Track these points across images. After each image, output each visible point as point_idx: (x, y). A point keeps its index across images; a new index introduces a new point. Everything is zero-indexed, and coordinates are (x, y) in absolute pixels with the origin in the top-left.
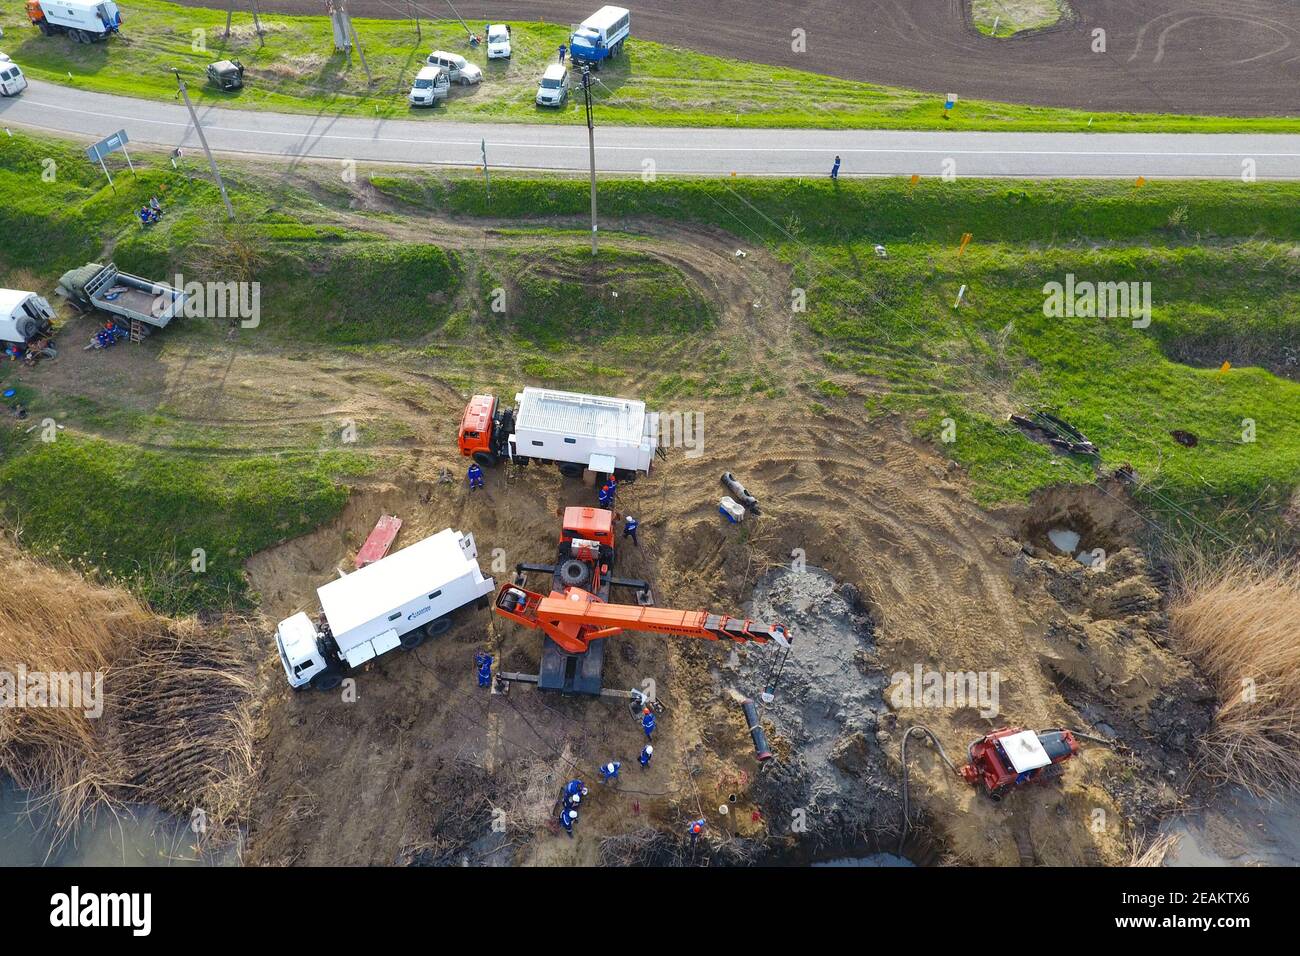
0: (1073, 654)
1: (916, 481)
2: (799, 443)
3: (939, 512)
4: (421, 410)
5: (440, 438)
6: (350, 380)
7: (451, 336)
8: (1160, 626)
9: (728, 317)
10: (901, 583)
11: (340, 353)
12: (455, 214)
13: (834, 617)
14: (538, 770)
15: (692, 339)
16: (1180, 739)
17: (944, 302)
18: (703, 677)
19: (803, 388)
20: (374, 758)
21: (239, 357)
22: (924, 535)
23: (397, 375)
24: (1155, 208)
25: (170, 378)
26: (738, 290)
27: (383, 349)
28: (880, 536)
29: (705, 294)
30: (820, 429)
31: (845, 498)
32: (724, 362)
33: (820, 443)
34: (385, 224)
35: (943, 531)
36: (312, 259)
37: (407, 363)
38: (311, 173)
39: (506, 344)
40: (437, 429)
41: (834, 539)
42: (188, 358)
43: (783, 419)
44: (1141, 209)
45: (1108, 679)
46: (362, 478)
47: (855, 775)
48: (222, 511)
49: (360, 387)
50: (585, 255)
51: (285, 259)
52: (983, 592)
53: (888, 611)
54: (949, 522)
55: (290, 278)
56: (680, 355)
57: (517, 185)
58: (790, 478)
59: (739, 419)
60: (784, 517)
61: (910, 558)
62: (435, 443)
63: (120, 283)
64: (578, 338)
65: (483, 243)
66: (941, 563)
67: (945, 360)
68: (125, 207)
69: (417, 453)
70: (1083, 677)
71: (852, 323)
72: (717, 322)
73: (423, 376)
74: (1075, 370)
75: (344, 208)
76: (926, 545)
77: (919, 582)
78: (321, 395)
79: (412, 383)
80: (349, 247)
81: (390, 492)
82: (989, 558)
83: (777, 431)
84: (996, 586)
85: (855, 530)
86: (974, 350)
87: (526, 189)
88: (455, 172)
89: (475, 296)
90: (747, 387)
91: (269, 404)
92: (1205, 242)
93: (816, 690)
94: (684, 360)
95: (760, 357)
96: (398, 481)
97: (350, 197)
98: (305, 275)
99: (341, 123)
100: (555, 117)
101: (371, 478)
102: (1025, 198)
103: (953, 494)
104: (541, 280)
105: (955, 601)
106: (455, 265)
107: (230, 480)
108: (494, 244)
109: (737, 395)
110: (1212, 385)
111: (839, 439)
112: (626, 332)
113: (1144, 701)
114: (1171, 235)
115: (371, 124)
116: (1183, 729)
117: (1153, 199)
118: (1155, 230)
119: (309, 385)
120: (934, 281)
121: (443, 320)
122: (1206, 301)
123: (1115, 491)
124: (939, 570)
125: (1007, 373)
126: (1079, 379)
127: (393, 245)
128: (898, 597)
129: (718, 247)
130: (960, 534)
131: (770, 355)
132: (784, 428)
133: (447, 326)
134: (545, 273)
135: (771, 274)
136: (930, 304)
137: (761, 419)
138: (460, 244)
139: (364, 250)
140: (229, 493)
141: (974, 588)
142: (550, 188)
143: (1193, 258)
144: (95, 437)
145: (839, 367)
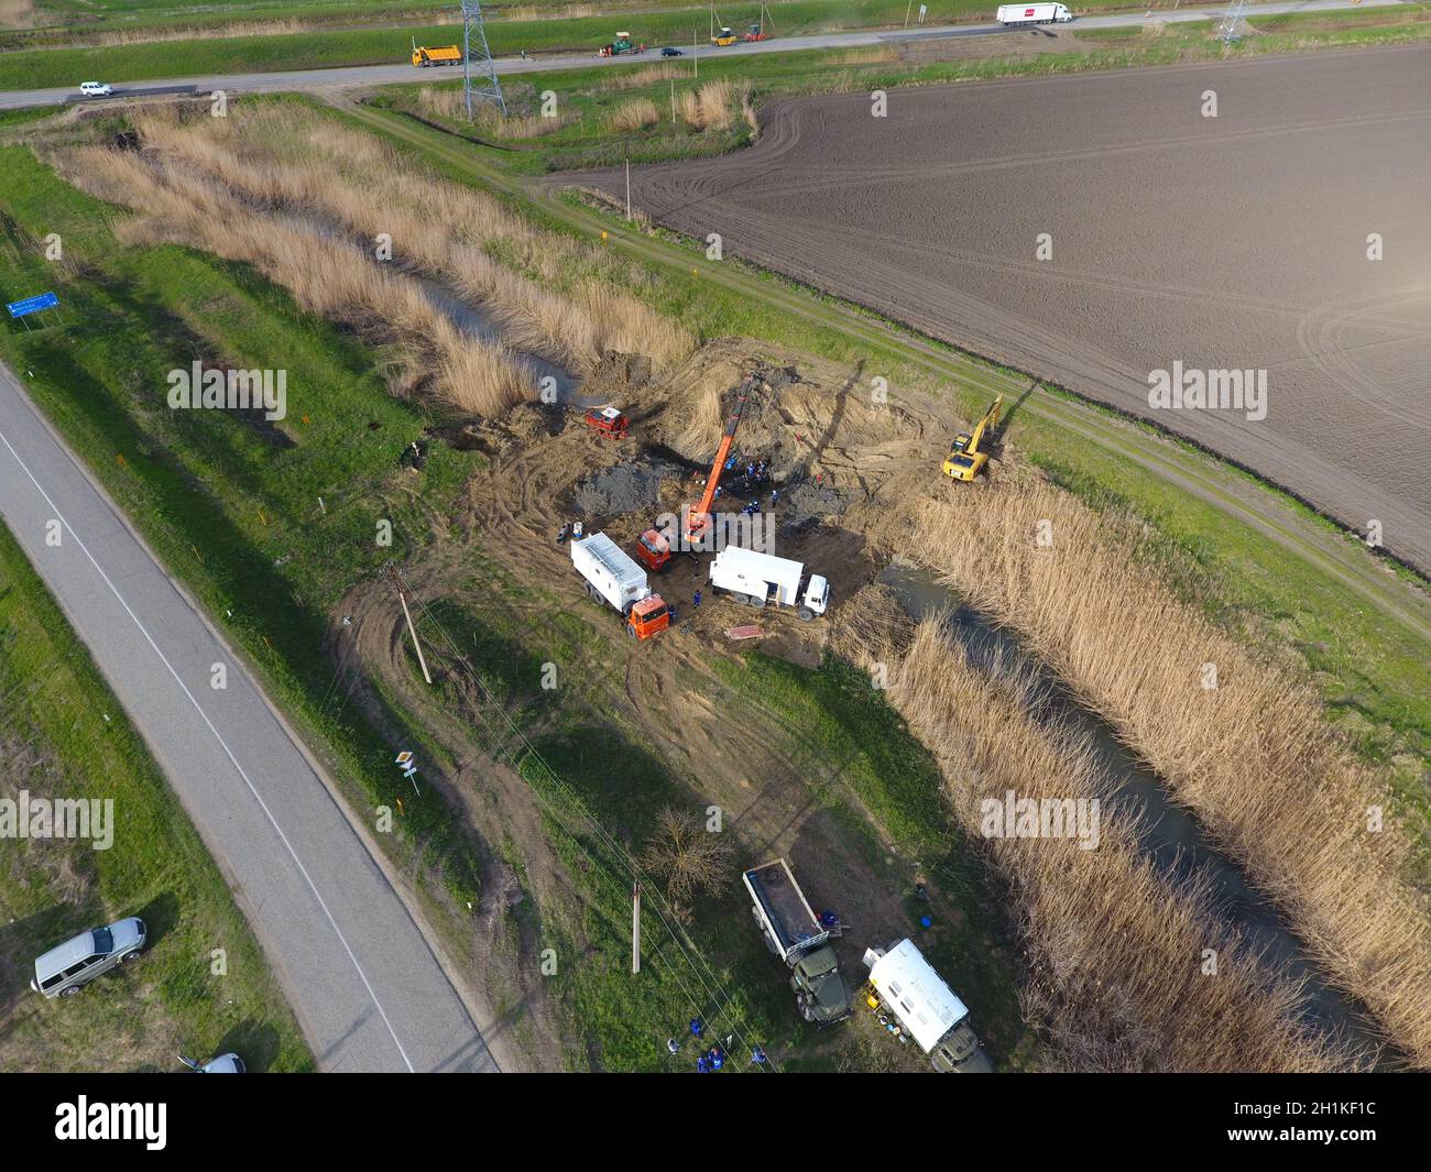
2: (508, 528)
5: (665, 655)
6: (678, 732)
23: (647, 714)
37: (633, 719)
41: (557, 497)
59: (515, 554)
62: (670, 653)
64: (519, 653)
65: (477, 761)
69: (687, 655)
73: (633, 702)
75: (530, 902)
81: (719, 642)
83: (508, 539)
89: (539, 725)
90: (484, 563)
95: (454, 569)
96: (711, 646)
108: (471, 754)
111: (491, 515)
112: (491, 634)
128: (565, 474)
133: (580, 723)
144: (871, 819)
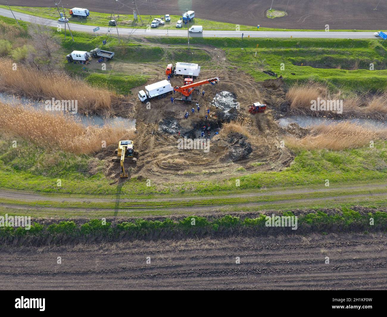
0: (269, 99)
1: (246, 79)
3: (249, 83)
4: (158, 70)
6: (145, 67)
7: (162, 61)
8: (284, 97)
9: (213, 58)
10: (241, 91)
11: (142, 63)
12: (162, 43)
13: (230, 96)
14: (181, 112)
15: (207, 61)
16: (284, 109)
17: (253, 56)
18: (208, 103)
19: (226, 67)
20: (155, 111)
21: (124, 64)
22: (245, 85)
23: (153, 66)
24: (294, 42)
25: (112, 66)
26: (215, 54)
27: (150, 63)
28: (238, 86)
29: (209, 55)
30: (229, 73)
31: (233, 81)
32: (212, 64)
33: (229, 75)
34: (149, 44)
35: (249, 85)
36: (136, 49)
37: (155, 65)
38: (134, 36)
39: (173, 62)
40: (161, 73)
42: (115, 64)
43: (223, 72)
44: (292, 42)
45: (274, 102)
46: (149, 78)
47: (232, 113)
48: (126, 82)
49: (147, 68)
50: (187, 49)
51: (131, 49)
52: (255, 93)
53: (239, 95)
54: (250, 84)
55: (132, 52)
56: (204, 64)
57: (173, 38)
58: (223, 79)
60: (222, 84)
61: (243, 88)
63: (102, 52)
65: (167, 47)
66: (248, 89)
67: (252, 64)
68: (99, 42)
69: (158, 76)
70: (270, 103)
71: (236, 59)
72: (211, 59)
74: (276, 66)
75: (141, 42)
76: (246, 87)
77: (244, 91)
78: (140, 68)
79: (156, 67)
80: (143, 47)
82: (256, 88)
84: (257, 92)
85: (234, 85)
86: (258, 63)
87: (175, 39)
88: (162, 36)
89: (167, 55)
91: (131, 70)
92: (303, 48)
93: (226, 104)
94: (205, 64)
95: (219, 64)
97: (142, 40)
98: (135, 51)
99: (137, 30)
100: (180, 29)
101: (151, 79)
102: (270, 40)
103: (251, 80)
104: (179, 52)
105: (250, 94)
106: (163, 50)
107: (126, 78)
108: (170, 47)
109: (215, 69)
110: (300, 68)
111: (232, 74)
112: (194, 60)
113: (279, 105)
114: (297, 46)
115: (144, 30)
116: (285, 108)
117: (294, 41)
118: (294, 46)
119: (138, 67)
120: (252, 53)
121: (161, 58)
122: (302, 57)
123: (279, 80)
124: (248, 90)
125: (263, 66)
126: (276, 67)
127: (151, 47)
128: (241, 93)
129: (212, 48)
130: (252, 86)
131: (221, 63)
132: (223, 73)
133: (162, 59)
134: (179, 51)
135: (221, 52)
136: (251, 56)
137: (219, 72)
138: (163, 47)
139: (146, 47)
140: (126, 80)
141: (254, 92)
142: (180, 39)
143: (300, 50)
144: (101, 74)
145: (233, 65)
